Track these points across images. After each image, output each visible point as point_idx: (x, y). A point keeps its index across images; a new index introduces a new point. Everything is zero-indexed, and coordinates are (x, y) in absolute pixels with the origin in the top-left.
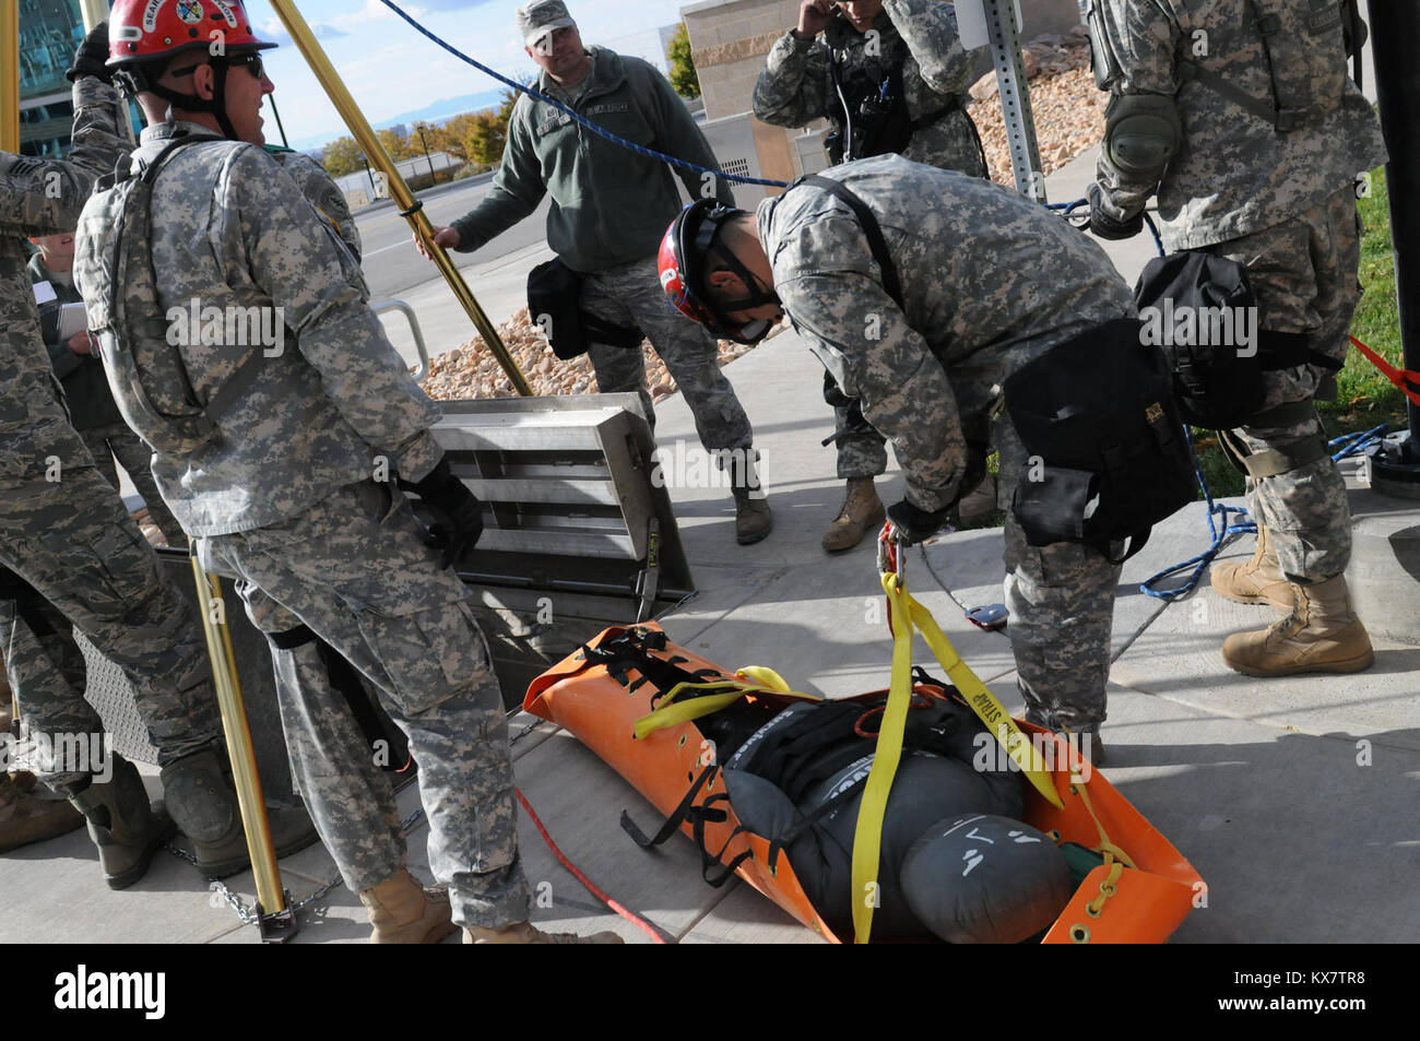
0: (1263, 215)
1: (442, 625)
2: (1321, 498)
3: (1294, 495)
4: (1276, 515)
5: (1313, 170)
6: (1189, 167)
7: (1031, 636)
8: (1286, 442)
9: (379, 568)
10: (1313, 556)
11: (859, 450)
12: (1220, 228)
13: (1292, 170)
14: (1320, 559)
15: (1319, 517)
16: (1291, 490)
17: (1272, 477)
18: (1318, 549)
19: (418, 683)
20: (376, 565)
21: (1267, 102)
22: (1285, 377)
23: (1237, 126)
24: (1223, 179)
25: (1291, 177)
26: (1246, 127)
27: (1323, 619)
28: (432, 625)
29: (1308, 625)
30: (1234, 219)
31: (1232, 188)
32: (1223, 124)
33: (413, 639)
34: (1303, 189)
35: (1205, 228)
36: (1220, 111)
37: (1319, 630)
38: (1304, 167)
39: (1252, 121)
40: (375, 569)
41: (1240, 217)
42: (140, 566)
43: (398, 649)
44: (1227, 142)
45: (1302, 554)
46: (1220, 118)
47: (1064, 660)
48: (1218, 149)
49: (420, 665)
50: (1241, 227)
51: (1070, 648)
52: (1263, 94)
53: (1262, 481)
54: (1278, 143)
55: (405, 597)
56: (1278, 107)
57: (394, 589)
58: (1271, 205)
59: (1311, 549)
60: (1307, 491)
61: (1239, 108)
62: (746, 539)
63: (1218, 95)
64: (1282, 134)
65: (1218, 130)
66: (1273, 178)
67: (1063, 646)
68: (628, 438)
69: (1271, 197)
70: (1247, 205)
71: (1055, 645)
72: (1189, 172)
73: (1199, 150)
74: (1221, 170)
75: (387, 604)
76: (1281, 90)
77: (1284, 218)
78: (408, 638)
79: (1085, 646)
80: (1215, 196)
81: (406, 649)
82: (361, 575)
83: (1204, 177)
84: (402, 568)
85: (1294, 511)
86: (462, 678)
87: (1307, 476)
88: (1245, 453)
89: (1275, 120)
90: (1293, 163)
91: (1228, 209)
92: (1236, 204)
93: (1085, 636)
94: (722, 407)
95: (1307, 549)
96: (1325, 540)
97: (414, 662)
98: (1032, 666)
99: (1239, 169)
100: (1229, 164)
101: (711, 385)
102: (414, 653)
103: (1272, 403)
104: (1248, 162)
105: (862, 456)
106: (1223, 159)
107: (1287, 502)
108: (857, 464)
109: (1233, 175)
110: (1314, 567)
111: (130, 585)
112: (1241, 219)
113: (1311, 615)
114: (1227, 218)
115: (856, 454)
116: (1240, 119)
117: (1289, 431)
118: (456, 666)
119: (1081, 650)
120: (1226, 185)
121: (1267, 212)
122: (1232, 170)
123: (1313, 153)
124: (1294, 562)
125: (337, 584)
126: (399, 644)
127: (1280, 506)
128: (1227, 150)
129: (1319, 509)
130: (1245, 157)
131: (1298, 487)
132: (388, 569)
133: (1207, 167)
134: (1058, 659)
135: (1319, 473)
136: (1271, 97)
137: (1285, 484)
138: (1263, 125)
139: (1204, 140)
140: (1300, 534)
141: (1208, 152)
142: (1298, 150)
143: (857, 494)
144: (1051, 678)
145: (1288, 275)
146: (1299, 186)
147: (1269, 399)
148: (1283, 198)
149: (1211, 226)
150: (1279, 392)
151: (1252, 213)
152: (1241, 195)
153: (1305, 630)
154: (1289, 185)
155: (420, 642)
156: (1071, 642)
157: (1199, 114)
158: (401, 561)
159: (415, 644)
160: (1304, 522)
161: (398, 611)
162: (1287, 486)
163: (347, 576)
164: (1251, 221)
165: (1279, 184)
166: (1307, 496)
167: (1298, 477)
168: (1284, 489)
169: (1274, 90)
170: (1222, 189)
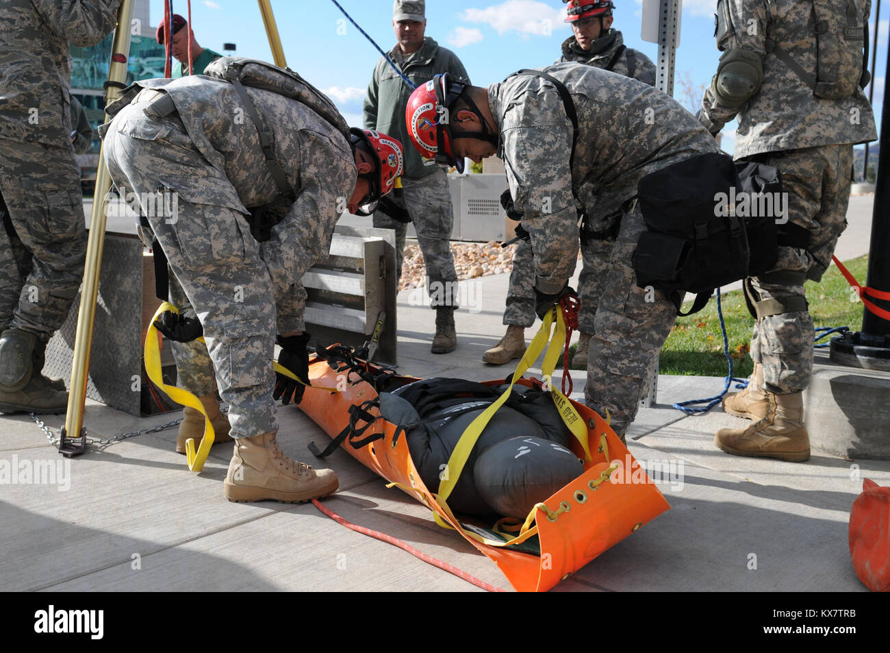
0: (796, 140)
1: (219, 218)
2: (798, 334)
3: (783, 329)
4: (768, 341)
5: (829, 125)
6: (758, 104)
7: (603, 347)
8: (784, 295)
9: (190, 172)
10: (786, 373)
11: (519, 308)
12: (769, 143)
13: (818, 120)
14: (790, 376)
15: (795, 346)
16: (781, 325)
17: (771, 316)
18: (790, 369)
19: (195, 251)
20: (189, 170)
21: (812, 76)
22: (792, 251)
23: (792, 85)
24: (777, 114)
25: (818, 124)
26: (797, 87)
27: (783, 420)
28: (212, 215)
29: (773, 424)
30: (778, 139)
31: (781, 120)
32: (784, 81)
33: (198, 221)
34: (822, 133)
35: (760, 143)
36: (783, 73)
37: (779, 428)
38: (826, 121)
39: (801, 85)
40: (187, 173)
41: (781, 140)
42: (69, 219)
43: (188, 225)
44: (784, 93)
45: (779, 371)
46: (782, 78)
47: (620, 369)
48: (777, 96)
49: (199, 239)
50: (782, 145)
51: (626, 361)
52: (810, 70)
53: (764, 318)
54: (813, 102)
55: (201, 193)
56: (818, 80)
57: (195, 187)
58: (803, 135)
59: (785, 369)
60: (792, 327)
61: (795, 75)
62: (437, 349)
63: (784, 64)
64: (817, 98)
65: (780, 85)
66: (807, 119)
67: (622, 359)
68: (381, 258)
69: (803, 130)
70: (788, 133)
71: (617, 357)
72: (757, 107)
73: (766, 94)
74: (777, 109)
75: (189, 194)
76: (821, 68)
77: (808, 146)
78: (196, 220)
79: (635, 364)
80: (770, 123)
81: (192, 226)
82: (178, 173)
83: (766, 112)
84: (204, 177)
85: (780, 340)
86: (223, 257)
87: (793, 318)
88: (757, 299)
89: (814, 87)
90: (820, 117)
91: (776, 132)
92: (782, 131)
93: (637, 357)
94: (442, 268)
95: (783, 368)
96: (795, 364)
97: (195, 236)
98: (598, 370)
99: (788, 110)
100: (782, 106)
101: (439, 254)
102: (197, 230)
103: (781, 266)
104: (793, 108)
105: (520, 313)
106: (780, 103)
107: (777, 333)
108: (516, 317)
109: (784, 113)
110: (785, 380)
111: (58, 227)
112: (783, 140)
113: (776, 417)
114: (774, 138)
115: (517, 310)
116: (794, 81)
117: (788, 288)
118: (221, 247)
119: (632, 365)
120: (778, 118)
121: (799, 139)
122: (783, 110)
123: (832, 116)
124: (773, 375)
125: (161, 175)
126: (189, 222)
127: (772, 335)
128: (783, 98)
129: (796, 341)
130: (792, 104)
131: (786, 324)
132: (196, 175)
133: (769, 105)
134: (616, 367)
135: (801, 319)
136: (814, 73)
137: (778, 321)
138: (807, 89)
139: (771, 89)
140: (781, 357)
141: (771, 97)
142: (824, 110)
143: (512, 335)
144: (607, 380)
145: (806, 188)
146: (820, 130)
147: (779, 263)
148: (810, 133)
149: (764, 141)
150: (786, 259)
151: (790, 137)
152: (785, 126)
153: (770, 427)
154: (815, 128)
155: (202, 225)
156: (627, 358)
157: (770, 73)
158: (205, 173)
159: (199, 225)
160: (785, 348)
161: (194, 200)
162: (779, 322)
163: (169, 171)
164: (788, 141)
165: (810, 125)
166: (791, 330)
167: (787, 318)
168: (777, 324)
169: (817, 69)
170: (775, 119)
